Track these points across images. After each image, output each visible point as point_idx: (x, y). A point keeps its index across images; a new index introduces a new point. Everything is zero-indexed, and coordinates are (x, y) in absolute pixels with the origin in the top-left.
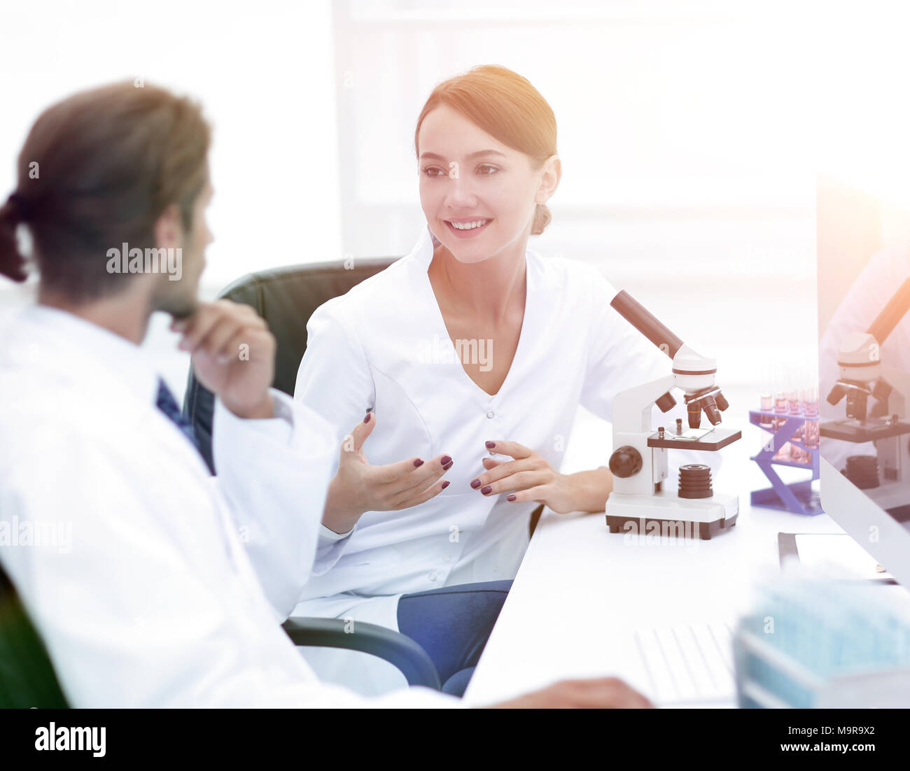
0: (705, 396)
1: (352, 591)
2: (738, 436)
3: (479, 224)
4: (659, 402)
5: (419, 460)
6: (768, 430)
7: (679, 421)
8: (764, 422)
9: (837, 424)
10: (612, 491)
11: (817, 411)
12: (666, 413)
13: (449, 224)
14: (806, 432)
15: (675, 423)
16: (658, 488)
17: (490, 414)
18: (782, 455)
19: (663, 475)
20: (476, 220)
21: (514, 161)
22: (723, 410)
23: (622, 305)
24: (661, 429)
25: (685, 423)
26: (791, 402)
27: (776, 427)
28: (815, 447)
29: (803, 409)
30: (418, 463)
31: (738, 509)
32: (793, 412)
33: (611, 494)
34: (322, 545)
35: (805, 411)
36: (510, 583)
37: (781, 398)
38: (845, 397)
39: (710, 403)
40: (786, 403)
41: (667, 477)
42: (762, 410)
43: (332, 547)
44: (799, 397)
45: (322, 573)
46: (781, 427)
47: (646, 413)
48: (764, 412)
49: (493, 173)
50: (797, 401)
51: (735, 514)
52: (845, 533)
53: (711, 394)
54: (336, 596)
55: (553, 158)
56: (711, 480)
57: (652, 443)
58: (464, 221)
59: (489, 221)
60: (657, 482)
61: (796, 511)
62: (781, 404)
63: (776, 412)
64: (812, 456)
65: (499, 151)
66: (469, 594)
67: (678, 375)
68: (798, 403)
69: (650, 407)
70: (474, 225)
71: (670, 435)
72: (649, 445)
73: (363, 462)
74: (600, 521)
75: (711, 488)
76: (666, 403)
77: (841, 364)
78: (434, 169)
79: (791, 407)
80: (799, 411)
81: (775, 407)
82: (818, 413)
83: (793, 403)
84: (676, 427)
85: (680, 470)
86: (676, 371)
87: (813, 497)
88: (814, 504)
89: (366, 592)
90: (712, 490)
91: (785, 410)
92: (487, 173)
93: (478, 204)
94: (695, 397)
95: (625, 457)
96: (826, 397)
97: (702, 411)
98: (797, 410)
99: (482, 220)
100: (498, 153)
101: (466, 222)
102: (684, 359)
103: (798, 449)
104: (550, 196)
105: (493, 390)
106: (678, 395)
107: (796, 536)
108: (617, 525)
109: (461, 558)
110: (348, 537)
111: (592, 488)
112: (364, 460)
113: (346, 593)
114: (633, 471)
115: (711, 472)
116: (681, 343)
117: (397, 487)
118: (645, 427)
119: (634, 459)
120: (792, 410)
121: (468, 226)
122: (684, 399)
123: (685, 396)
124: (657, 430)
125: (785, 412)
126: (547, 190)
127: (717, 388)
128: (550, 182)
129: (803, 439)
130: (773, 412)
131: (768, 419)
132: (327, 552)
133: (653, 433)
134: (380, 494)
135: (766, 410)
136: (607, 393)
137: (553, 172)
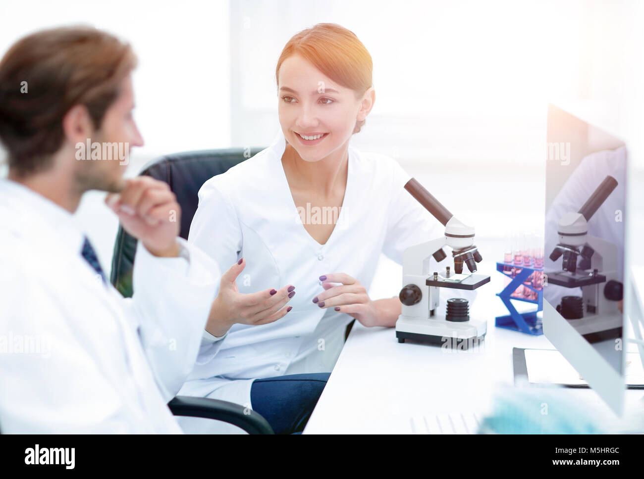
0: (466, 252)
1: (222, 375)
2: (488, 280)
3: (319, 137)
4: (435, 255)
5: (273, 290)
6: (509, 276)
7: (448, 268)
8: (506, 270)
9: (556, 274)
10: (401, 314)
11: (542, 264)
12: (440, 262)
13: (298, 135)
14: (534, 278)
15: (446, 269)
16: (432, 313)
17: (320, 258)
18: (518, 293)
19: (436, 305)
20: (317, 134)
21: (345, 95)
22: (478, 262)
23: (412, 188)
24: (436, 274)
25: (452, 270)
26: (525, 257)
27: (514, 274)
28: (540, 289)
29: (533, 263)
30: (273, 293)
31: (486, 329)
32: (526, 264)
33: (400, 316)
34: (204, 344)
35: (534, 264)
36: (328, 375)
37: (518, 254)
38: (562, 256)
39: (469, 257)
40: (521, 258)
41: (438, 306)
42: (505, 262)
43: (211, 345)
44: (531, 254)
45: (204, 364)
46: (518, 274)
47: (426, 263)
48: (506, 264)
49: (330, 103)
50: (529, 257)
51: (484, 333)
52: (555, 349)
53: (470, 251)
54: (211, 379)
55: (370, 90)
56: (468, 310)
57: (429, 283)
58: (309, 135)
59: (325, 135)
60: (431, 309)
61: (526, 331)
62: (518, 259)
63: (515, 264)
64: (538, 295)
65: (334, 89)
66: (300, 382)
67: (448, 237)
68: (530, 258)
69: (429, 258)
70: (315, 138)
71: (441, 278)
72: (427, 284)
73: (235, 291)
74: (392, 334)
75: (468, 315)
76: (439, 256)
77: (560, 233)
78: (289, 97)
79: (525, 260)
80: (531, 264)
81: (514, 260)
82: (543, 266)
83: (526, 258)
84: (446, 272)
85: (448, 302)
86: (447, 235)
87: (538, 322)
88: (538, 327)
89: (231, 376)
90: (469, 316)
91: (521, 262)
92: (325, 103)
93: (319, 124)
94: (459, 252)
95: (410, 292)
96: (549, 255)
97: (464, 262)
98: (529, 263)
99: (321, 134)
100: (334, 91)
101: (310, 136)
102: (452, 226)
103: (529, 290)
104: (367, 115)
105: (323, 242)
106: (448, 251)
107: (525, 350)
108: (403, 338)
109: (298, 355)
110: (223, 340)
111: (389, 311)
112: (236, 289)
113: (218, 377)
114: (415, 302)
115: (468, 304)
116: (451, 216)
117: (257, 309)
118: (425, 271)
119: (417, 293)
120: (526, 263)
121: (311, 138)
122: (452, 254)
123: (453, 252)
124: (433, 274)
125: (520, 264)
126: (365, 111)
127: (474, 247)
128: (367, 106)
129: (532, 283)
130: (512, 264)
131: (509, 268)
132: (207, 349)
133: (430, 276)
134: (245, 313)
135: (507, 262)
136: (400, 246)
137: (370, 99)
